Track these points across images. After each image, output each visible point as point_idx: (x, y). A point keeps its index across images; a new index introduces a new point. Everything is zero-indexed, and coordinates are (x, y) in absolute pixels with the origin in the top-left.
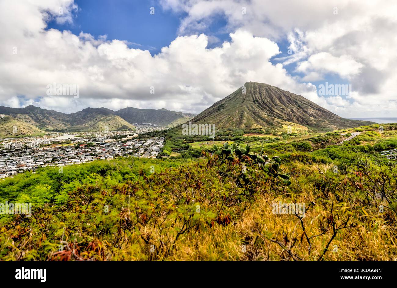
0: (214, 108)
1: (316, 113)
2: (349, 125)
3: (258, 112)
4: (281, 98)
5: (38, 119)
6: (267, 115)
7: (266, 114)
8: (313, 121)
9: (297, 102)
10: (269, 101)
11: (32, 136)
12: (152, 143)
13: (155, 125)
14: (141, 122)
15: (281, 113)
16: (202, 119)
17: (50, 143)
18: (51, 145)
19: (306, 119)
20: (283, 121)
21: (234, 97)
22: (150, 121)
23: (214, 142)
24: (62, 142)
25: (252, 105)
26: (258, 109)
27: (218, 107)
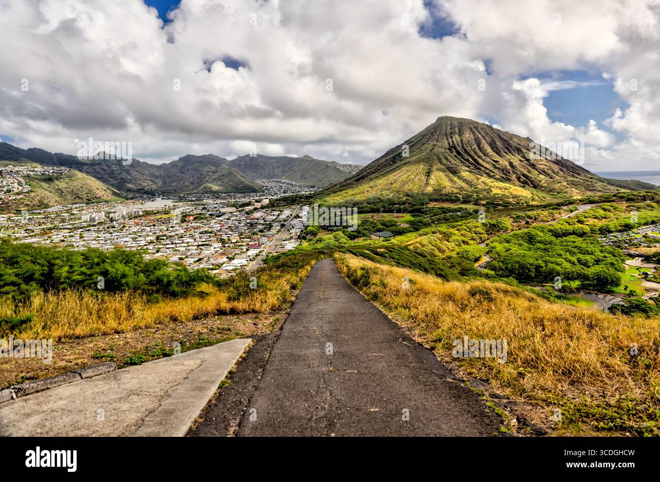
0: (387, 158)
1: (550, 169)
2: (600, 189)
3: (454, 166)
4: (495, 143)
5: (113, 173)
6: (469, 171)
7: (467, 171)
8: (543, 182)
9: (521, 150)
10: (475, 148)
11: (110, 201)
12: (291, 215)
13: (294, 183)
14: (272, 178)
15: (492, 169)
16: (367, 176)
17: (141, 213)
18: (144, 216)
19: (531, 178)
20: (493, 182)
21: (419, 141)
22: (285, 177)
23: (381, 214)
24: (158, 212)
25: (446, 155)
26: (455, 162)
27: (394, 157)
